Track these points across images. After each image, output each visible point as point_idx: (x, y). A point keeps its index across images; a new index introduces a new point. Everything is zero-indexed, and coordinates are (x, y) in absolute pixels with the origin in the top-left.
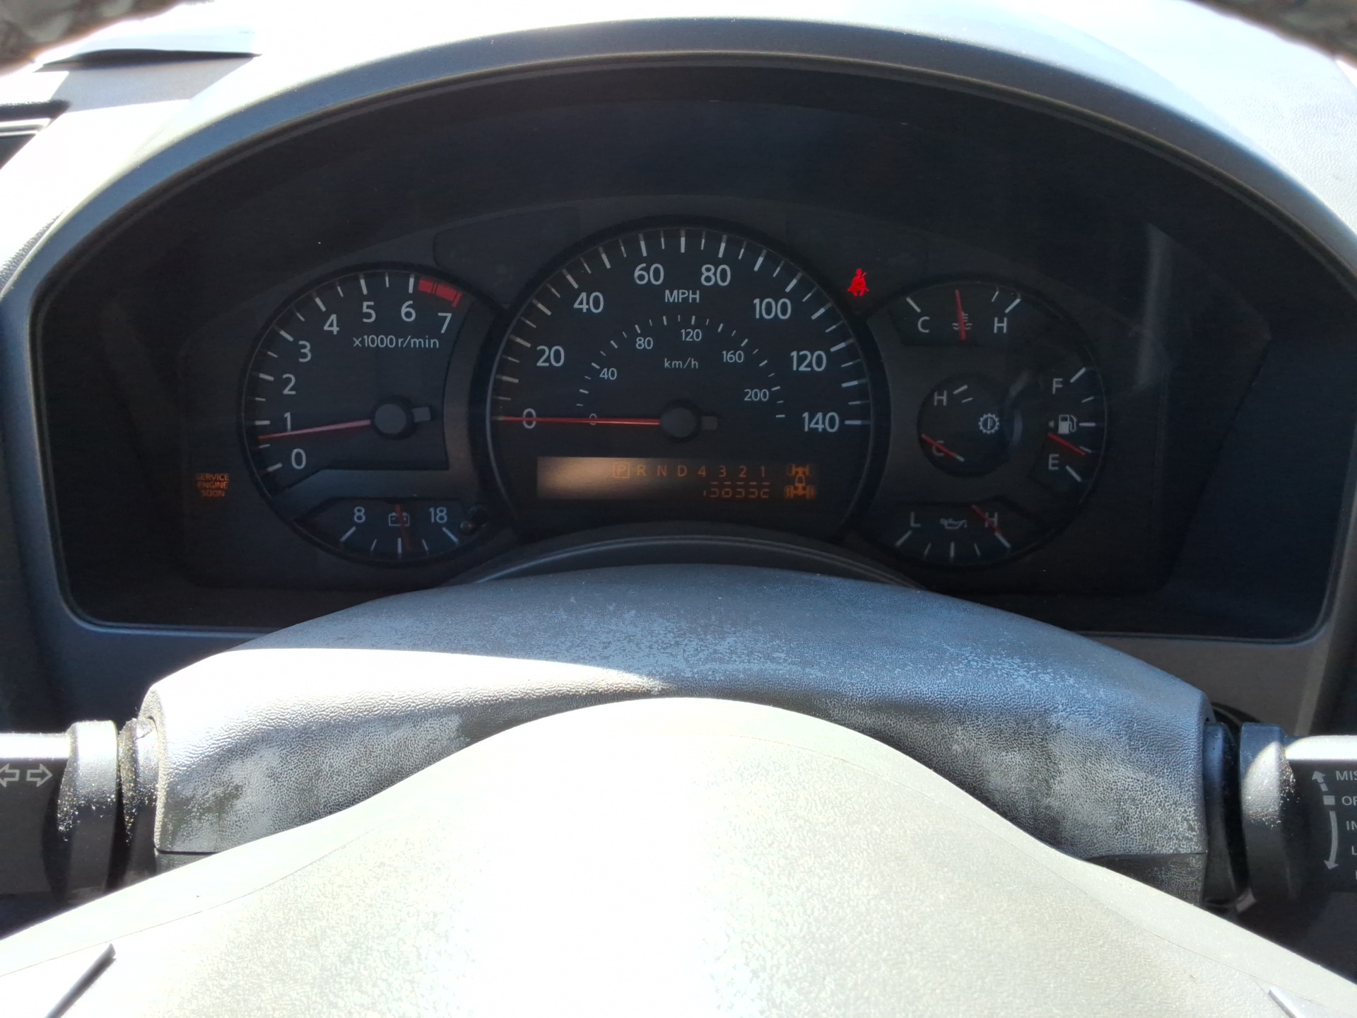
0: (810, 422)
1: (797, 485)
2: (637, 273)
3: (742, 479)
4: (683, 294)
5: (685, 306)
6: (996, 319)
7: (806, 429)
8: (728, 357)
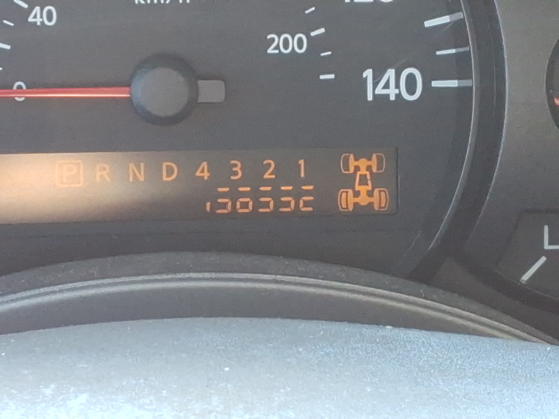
0: (375, 85)
1: (357, 188)
3: (267, 182)
7: (370, 98)
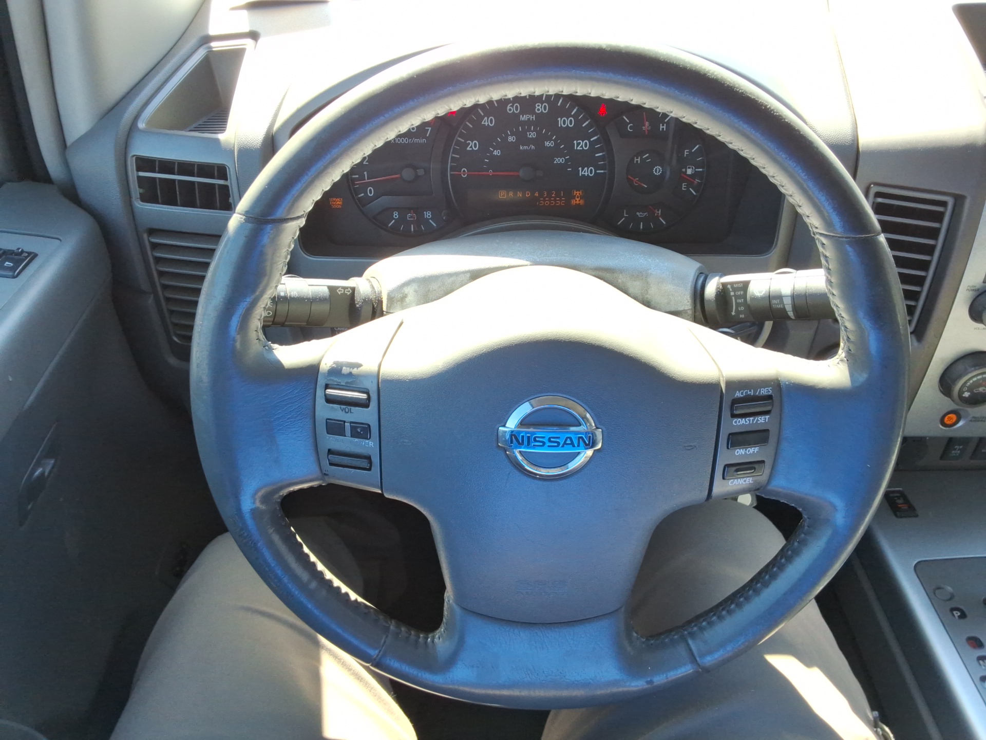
0: (582, 172)
1: (576, 199)
2: (508, 108)
3: (553, 197)
4: (528, 116)
5: (529, 122)
6: (661, 125)
7: (580, 175)
8: (547, 144)
